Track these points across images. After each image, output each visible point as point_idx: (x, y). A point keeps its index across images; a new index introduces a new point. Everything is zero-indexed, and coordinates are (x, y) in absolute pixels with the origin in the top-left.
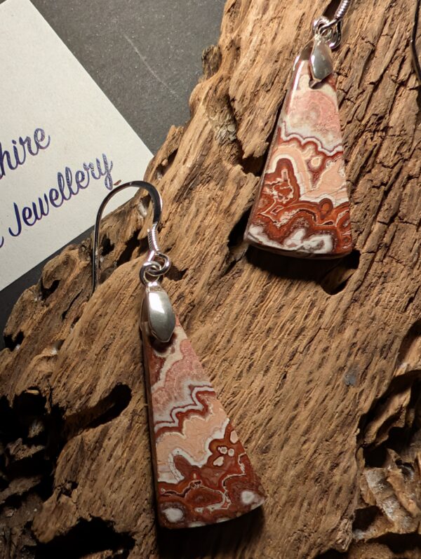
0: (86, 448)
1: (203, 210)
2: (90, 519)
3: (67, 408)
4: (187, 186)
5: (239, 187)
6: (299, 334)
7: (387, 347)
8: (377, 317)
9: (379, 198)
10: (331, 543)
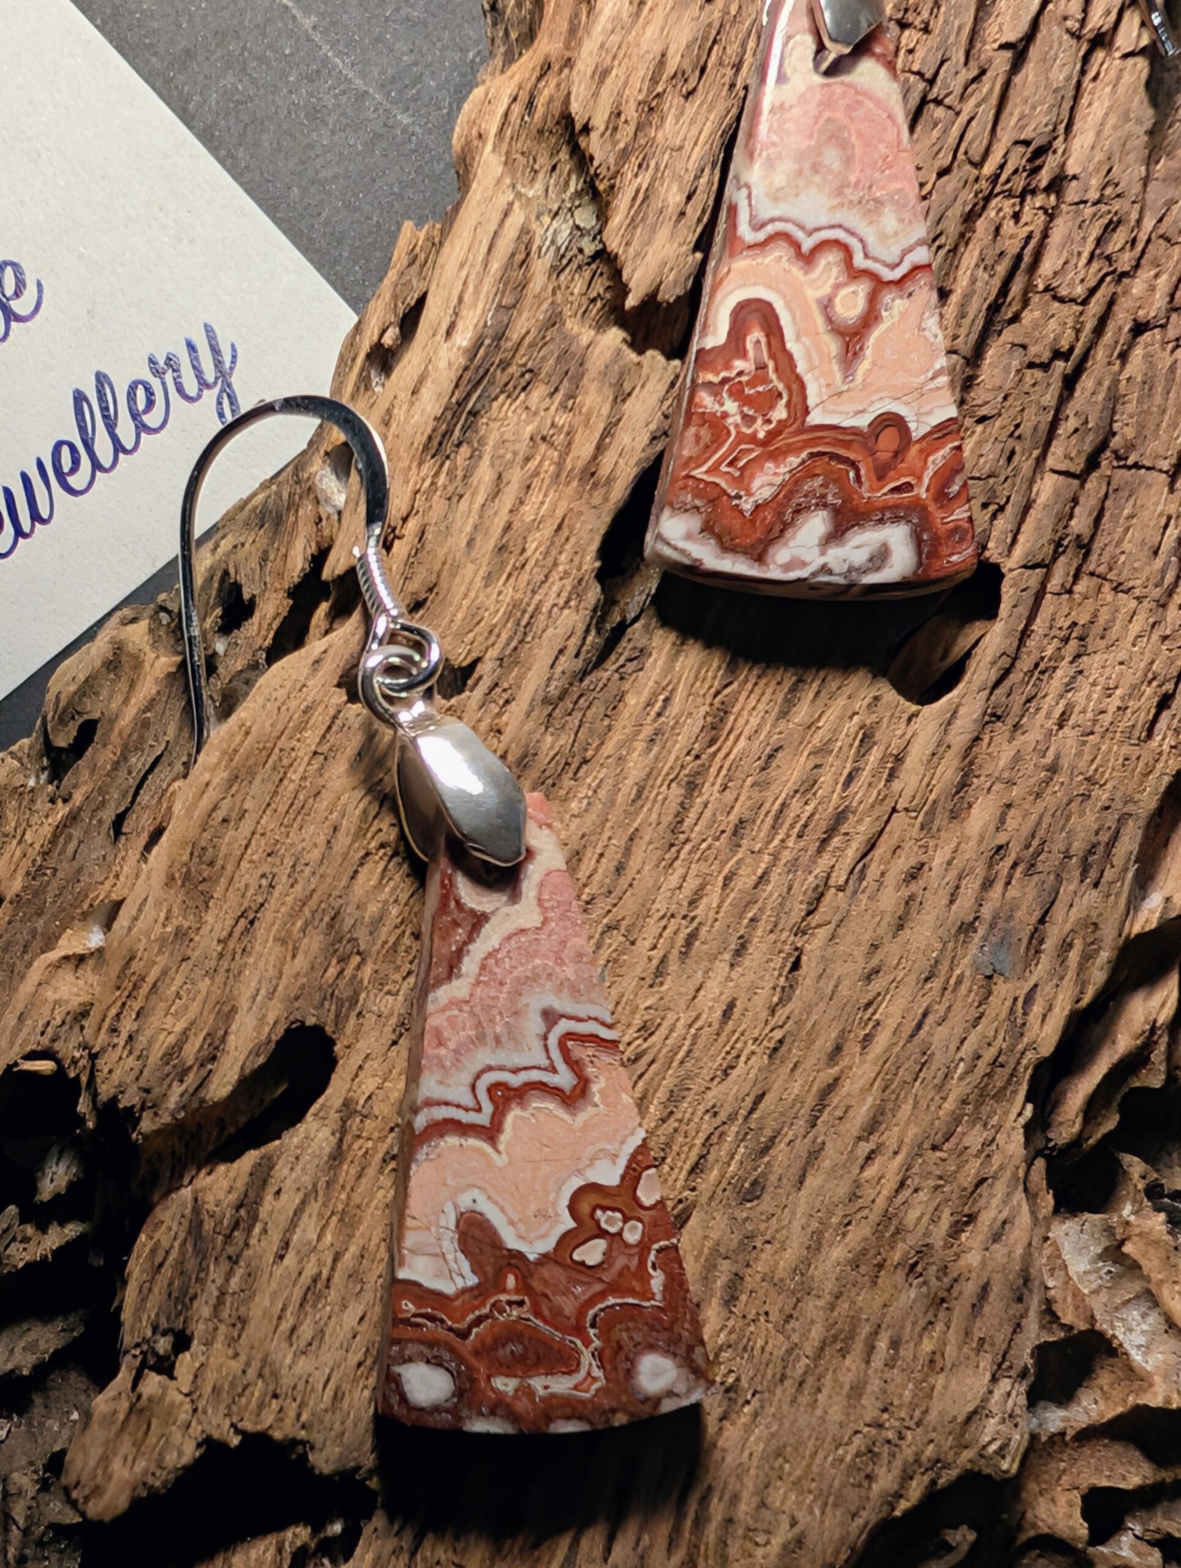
0: (208, 1225)
1: (516, 477)
2: (235, 1441)
3: (143, 1108)
4: (462, 402)
5: (621, 396)
6: (831, 831)
7: (1101, 849)
8: (1065, 763)
9: (1050, 398)
10: (968, 1454)
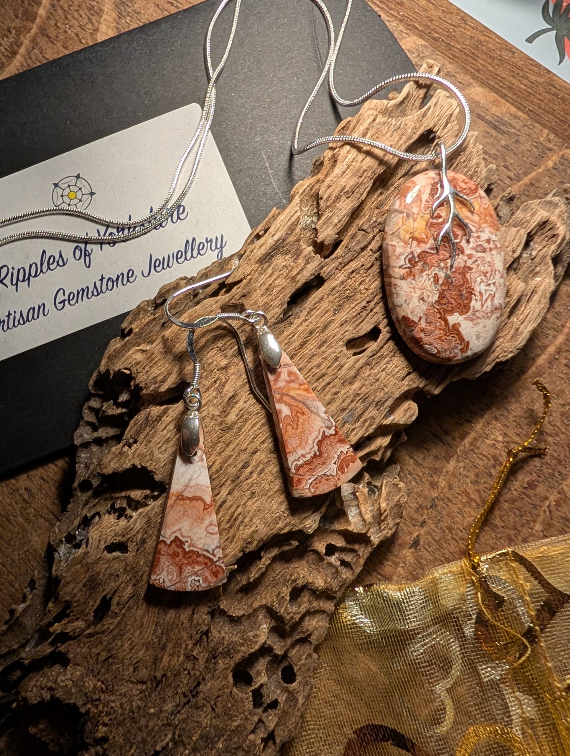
0: (150, 419)
1: (277, 273)
2: (139, 467)
3: (144, 388)
4: (270, 253)
5: (307, 263)
6: (320, 378)
8: (380, 380)
10: (302, 526)
